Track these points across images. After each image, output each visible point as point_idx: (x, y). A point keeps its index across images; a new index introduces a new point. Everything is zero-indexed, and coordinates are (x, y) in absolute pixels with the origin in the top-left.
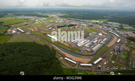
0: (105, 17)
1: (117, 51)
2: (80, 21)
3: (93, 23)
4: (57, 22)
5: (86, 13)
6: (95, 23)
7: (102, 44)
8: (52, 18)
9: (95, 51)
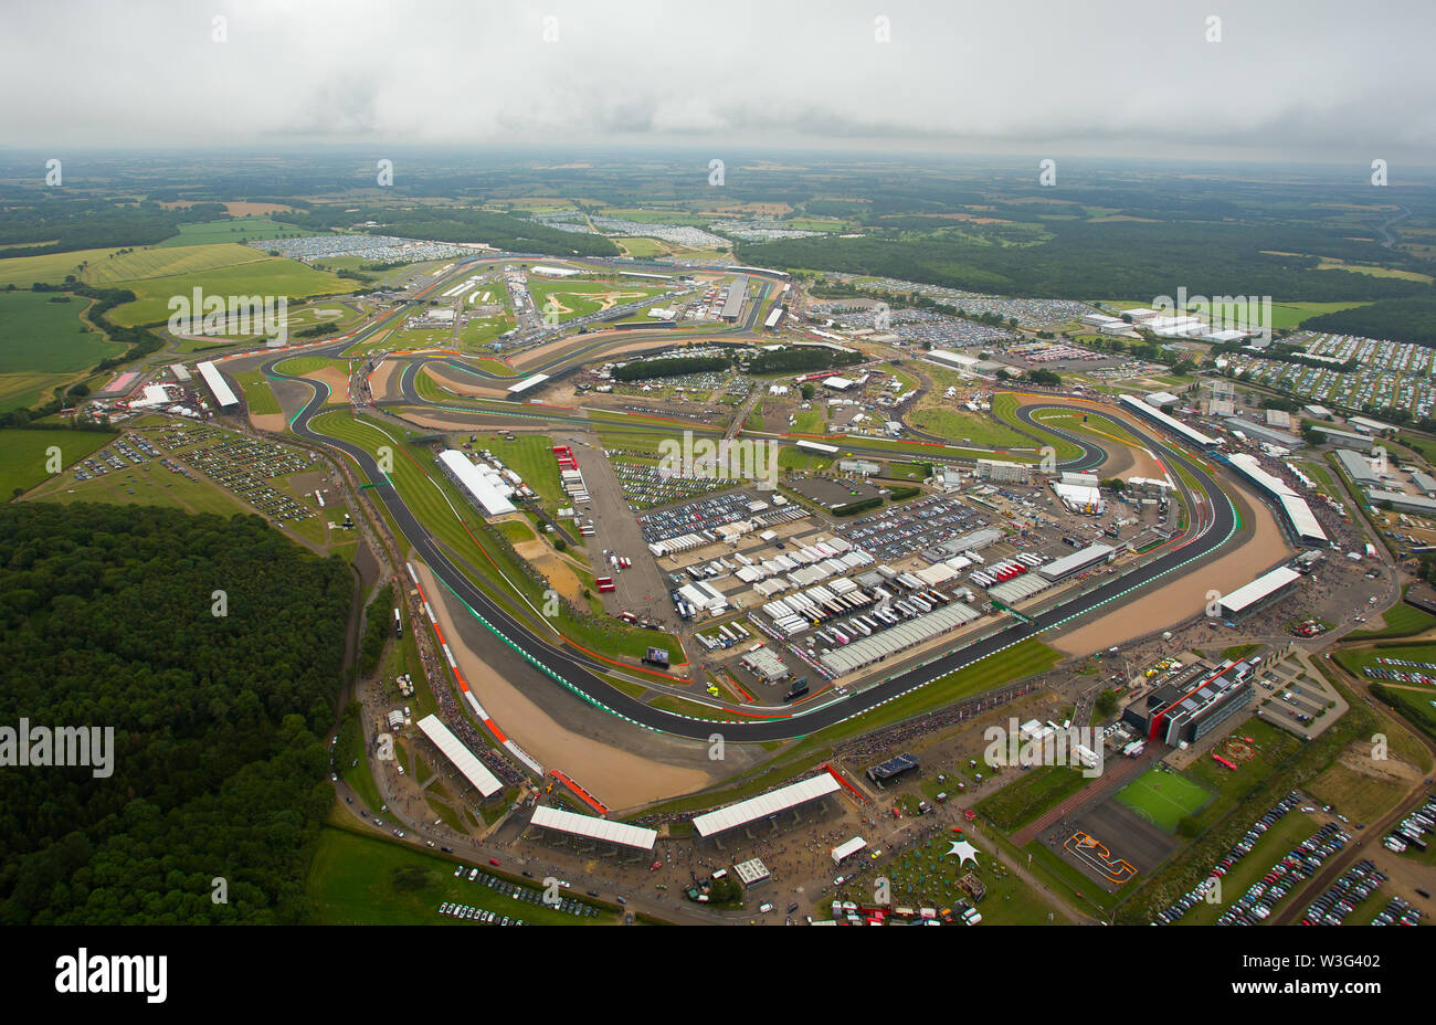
0: (1325, 265)
1: (1128, 717)
2: (949, 311)
3: (1096, 346)
4: (669, 314)
5: (1099, 216)
6: (1116, 347)
7: (998, 605)
8: (647, 261)
9: (840, 683)
